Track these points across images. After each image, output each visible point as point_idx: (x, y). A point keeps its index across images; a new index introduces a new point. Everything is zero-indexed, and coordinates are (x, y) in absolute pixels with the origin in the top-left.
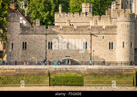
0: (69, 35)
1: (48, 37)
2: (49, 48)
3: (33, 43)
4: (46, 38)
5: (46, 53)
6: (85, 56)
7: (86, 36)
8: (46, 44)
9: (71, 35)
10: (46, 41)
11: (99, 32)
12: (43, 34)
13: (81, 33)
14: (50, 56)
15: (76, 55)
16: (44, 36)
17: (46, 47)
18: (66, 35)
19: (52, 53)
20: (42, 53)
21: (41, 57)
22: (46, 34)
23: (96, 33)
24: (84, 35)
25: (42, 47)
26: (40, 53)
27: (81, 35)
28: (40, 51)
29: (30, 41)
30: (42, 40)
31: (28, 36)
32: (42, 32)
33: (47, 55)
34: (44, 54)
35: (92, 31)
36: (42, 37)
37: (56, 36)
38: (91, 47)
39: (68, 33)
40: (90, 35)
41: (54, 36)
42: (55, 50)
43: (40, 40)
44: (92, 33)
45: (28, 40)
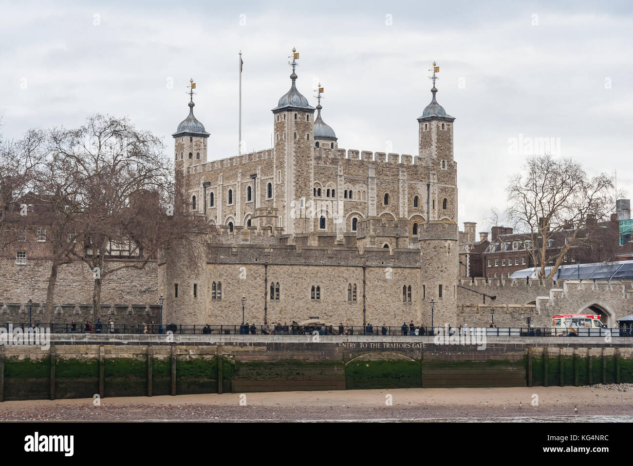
0: (318, 268)
1: (271, 271)
2: (272, 298)
3: (236, 285)
4: (266, 274)
5: (266, 309)
6: (353, 317)
7: (353, 272)
8: (266, 288)
9: (322, 268)
10: (266, 280)
11: (383, 263)
12: (259, 264)
13: (343, 263)
14: (274, 316)
15: (333, 314)
16: (262, 269)
17: (266, 294)
18: (311, 268)
19: (278, 309)
20: (256, 309)
21: (255, 317)
22: (266, 266)
23: (375, 263)
24: (348, 268)
25: (256, 295)
26: (253, 309)
27: (343, 268)
28: (252, 303)
29: (229, 281)
30: (256, 278)
31: (225, 268)
32: (256, 260)
33: (268, 313)
34: (261, 310)
35: (367, 261)
36: (257, 272)
37: (289, 269)
38: (364, 296)
39: (315, 263)
40: (362, 269)
41: (283, 268)
42: (285, 302)
43: (253, 279)
44: (368, 263)
45: (224, 278)
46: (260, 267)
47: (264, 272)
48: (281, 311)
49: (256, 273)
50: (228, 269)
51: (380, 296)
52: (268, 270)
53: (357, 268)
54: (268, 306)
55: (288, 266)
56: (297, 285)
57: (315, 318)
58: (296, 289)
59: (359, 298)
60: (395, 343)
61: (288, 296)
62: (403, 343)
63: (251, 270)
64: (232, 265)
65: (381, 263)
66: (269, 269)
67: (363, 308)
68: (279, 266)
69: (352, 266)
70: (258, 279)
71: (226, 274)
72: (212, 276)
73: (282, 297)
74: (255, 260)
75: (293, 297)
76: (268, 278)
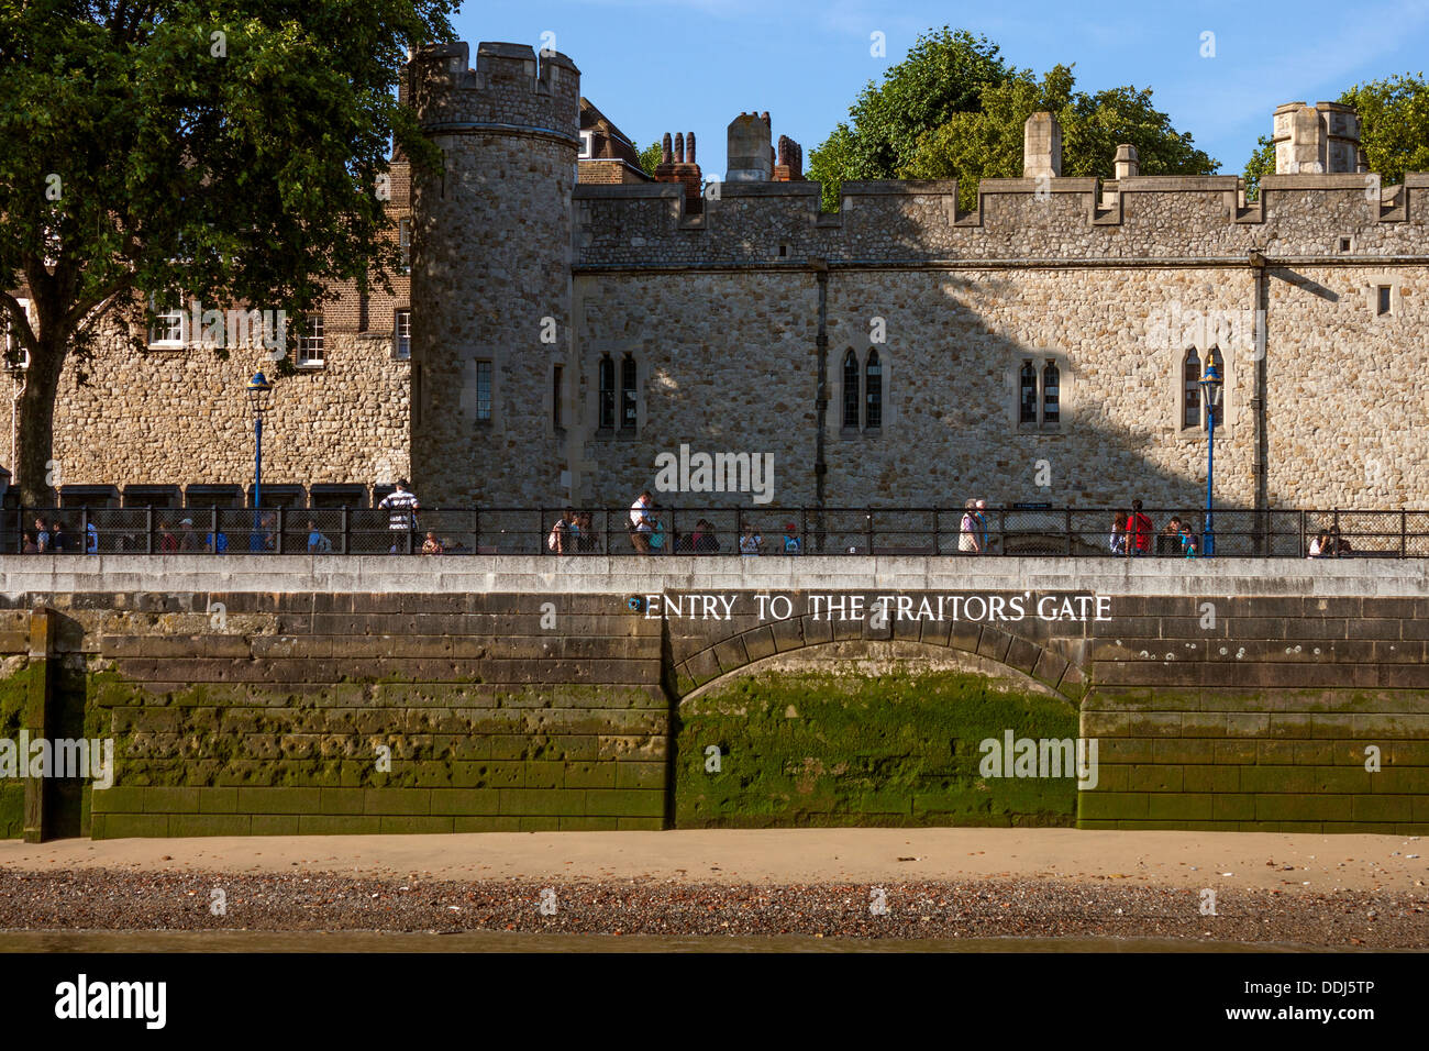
0: (1050, 278)
1: (842, 298)
2: (850, 418)
3: (697, 364)
4: (822, 311)
5: (821, 469)
7: (1209, 291)
8: (822, 376)
9: (1066, 279)
10: (822, 341)
11: (1345, 245)
12: (793, 269)
13: (1160, 252)
16: (804, 291)
17: (822, 404)
18: (1018, 279)
19: (875, 469)
20: (780, 471)
22: (823, 273)
23: (1308, 248)
24: (1185, 273)
25: (782, 407)
27: (1162, 275)
29: (667, 346)
30: (779, 331)
31: (651, 292)
32: (783, 252)
33: (828, 488)
34: (800, 476)
35: (1275, 236)
36: (783, 304)
37: (922, 288)
38: (1260, 405)
39: (1035, 258)
40: (1245, 276)
41: (894, 284)
42: (905, 438)
43: (767, 335)
44: (1276, 251)
45: (647, 334)
46: (798, 281)
47: (814, 306)
48: (885, 478)
49: (780, 310)
50: (664, 293)
51: (1331, 402)
52: (831, 294)
53: (1227, 272)
54: (828, 458)
55: (915, 275)
56: (956, 358)
57: (1037, 508)
58: (952, 378)
59: (1237, 413)
60: (945, 593)
61: (918, 410)
62: (985, 594)
63: (759, 297)
64: (678, 278)
65: (1338, 244)
66: (837, 291)
67: (1251, 459)
68: (877, 276)
69: (1201, 265)
70: (787, 336)
71: (654, 319)
72: (598, 327)
73: (891, 414)
74: (775, 250)
75: (939, 415)
76: (828, 329)
